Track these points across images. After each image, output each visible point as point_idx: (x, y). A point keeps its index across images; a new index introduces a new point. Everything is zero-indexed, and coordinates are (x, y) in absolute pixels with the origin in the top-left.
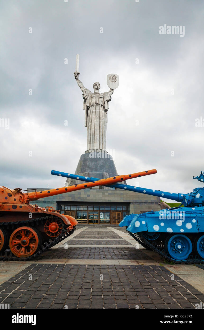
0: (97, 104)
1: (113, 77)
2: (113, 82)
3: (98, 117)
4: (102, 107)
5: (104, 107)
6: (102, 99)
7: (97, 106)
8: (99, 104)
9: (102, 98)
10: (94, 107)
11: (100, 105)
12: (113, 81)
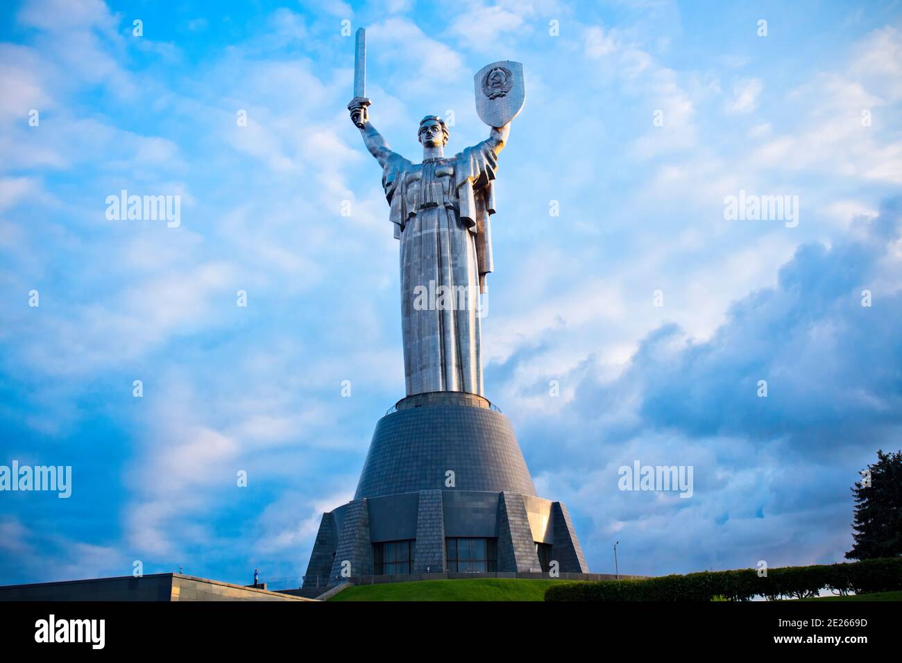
0: (429, 207)
1: (497, 74)
2: (498, 98)
3: (432, 256)
4: (451, 212)
5: (457, 212)
6: (446, 182)
7: (425, 214)
8: (436, 205)
9: (447, 178)
10: (417, 220)
11: (442, 207)
12: (497, 91)
